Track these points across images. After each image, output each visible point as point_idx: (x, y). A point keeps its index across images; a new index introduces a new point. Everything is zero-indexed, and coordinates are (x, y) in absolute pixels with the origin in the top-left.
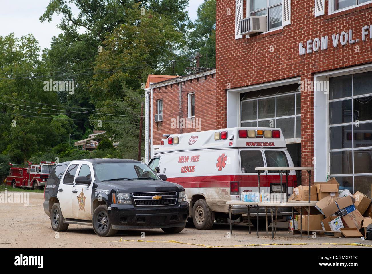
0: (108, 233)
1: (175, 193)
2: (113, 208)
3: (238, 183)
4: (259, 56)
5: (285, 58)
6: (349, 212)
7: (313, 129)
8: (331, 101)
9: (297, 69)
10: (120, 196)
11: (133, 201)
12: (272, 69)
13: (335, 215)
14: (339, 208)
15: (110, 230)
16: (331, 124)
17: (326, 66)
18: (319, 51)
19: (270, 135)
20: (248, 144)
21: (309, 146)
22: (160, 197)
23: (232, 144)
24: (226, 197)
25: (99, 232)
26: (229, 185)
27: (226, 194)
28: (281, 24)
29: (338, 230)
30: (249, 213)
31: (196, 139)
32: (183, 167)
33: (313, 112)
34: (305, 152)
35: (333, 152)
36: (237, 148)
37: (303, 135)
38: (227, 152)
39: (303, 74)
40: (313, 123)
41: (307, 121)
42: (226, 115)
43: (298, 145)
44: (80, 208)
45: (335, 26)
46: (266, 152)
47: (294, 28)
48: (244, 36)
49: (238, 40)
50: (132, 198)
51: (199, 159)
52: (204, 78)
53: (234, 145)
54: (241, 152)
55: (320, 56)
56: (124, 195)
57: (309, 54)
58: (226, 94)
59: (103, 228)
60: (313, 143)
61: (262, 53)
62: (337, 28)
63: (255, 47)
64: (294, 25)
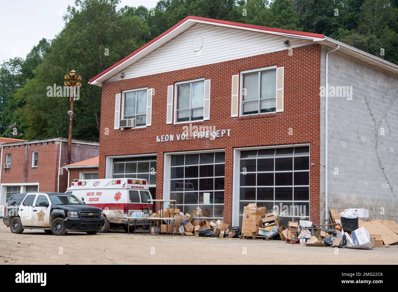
0: (63, 234)
1: (99, 212)
2: (68, 220)
3: (128, 207)
4: (130, 140)
5: (148, 143)
6: (187, 223)
7: (163, 181)
8: (172, 167)
9: (154, 149)
10: (72, 213)
11: (79, 216)
12: (139, 147)
13: (180, 225)
14: (183, 221)
15: (64, 232)
16: (172, 178)
17: (172, 149)
18: (168, 142)
19: (142, 183)
20: (132, 187)
21: (161, 189)
22: (93, 214)
23: (124, 187)
24: (120, 215)
25: (56, 233)
26: (123, 209)
27: (121, 213)
28: (145, 124)
29: (183, 232)
30: (135, 223)
31: (99, 183)
32: (90, 198)
33: (163, 172)
34: (158, 192)
35: (172, 193)
36: (128, 189)
37: (157, 184)
38: (121, 191)
39: (159, 152)
40: (163, 178)
41: (160, 176)
42: (105, 170)
43: (154, 188)
44: (39, 220)
45: (178, 130)
46: (140, 191)
47: (153, 128)
48: (120, 128)
49: (116, 130)
50: (78, 214)
51: (102, 194)
52: (46, 143)
53: (126, 187)
54: (129, 191)
55: (169, 144)
56: (74, 212)
57: (162, 142)
58: (106, 158)
59: (59, 231)
60: (163, 188)
61: (132, 138)
62: (179, 131)
63: (127, 135)
64: (153, 127)
